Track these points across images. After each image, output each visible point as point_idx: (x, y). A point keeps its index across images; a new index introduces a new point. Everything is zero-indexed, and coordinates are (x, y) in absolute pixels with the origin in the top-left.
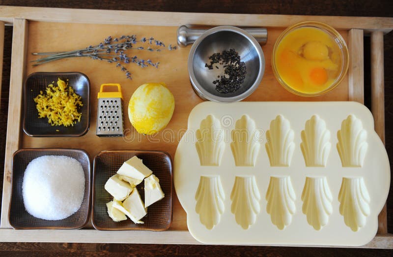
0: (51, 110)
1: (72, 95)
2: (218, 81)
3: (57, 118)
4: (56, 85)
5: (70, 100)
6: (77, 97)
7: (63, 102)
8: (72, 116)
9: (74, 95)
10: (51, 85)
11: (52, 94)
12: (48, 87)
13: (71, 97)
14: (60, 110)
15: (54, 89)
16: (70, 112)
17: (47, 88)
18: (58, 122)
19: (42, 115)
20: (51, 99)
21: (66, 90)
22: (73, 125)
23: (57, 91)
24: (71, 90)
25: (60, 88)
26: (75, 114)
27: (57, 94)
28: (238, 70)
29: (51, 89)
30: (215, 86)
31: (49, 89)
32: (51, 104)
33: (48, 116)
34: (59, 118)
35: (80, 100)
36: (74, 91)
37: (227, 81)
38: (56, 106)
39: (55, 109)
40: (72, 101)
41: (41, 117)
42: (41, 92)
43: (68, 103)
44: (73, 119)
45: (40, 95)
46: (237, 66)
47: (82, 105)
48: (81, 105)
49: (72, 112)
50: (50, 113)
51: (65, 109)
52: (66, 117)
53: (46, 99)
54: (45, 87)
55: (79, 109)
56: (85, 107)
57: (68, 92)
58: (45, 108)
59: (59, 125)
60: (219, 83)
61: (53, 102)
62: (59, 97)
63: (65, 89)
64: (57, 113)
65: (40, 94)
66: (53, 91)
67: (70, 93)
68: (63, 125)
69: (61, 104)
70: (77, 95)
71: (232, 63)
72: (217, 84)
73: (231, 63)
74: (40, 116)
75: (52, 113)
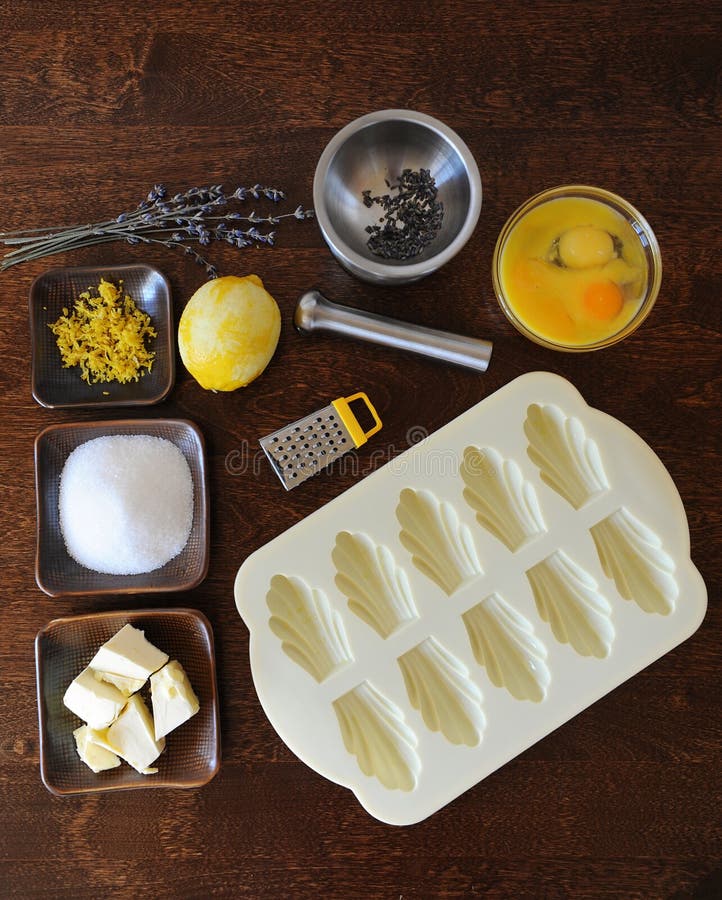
0: (89, 349)
1: (131, 313)
2: (377, 228)
3: (102, 365)
4: (96, 295)
5: (129, 326)
6: (143, 318)
7: (114, 330)
8: (135, 359)
9: (137, 313)
10: (85, 295)
11: (88, 313)
12: (78, 299)
13: (131, 319)
14: (107, 349)
15: (91, 302)
16: (130, 351)
17: (77, 302)
18: (105, 374)
19: (70, 360)
20: (87, 325)
21: (119, 303)
22: (137, 380)
23: (100, 306)
24: (128, 303)
25: (106, 300)
26: (140, 354)
27: (101, 313)
28: (425, 217)
29: (86, 302)
30: (367, 236)
31: (81, 303)
32: (88, 336)
33: (82, 364)
34: (107, 365)
35: (151, 325)
36: (136, 305)
37: (397, 234)
38: (99, 339)
39: (96, 346)
40: (132, 327)
41: (67, 366)
42: (65, 311)
43: (124, 333)
44: (138, 365)
45: (62, 318)
46: (427, 208)
47: (155, 335)
48: (152, 334)
49: (134, 352)
50: (86, 355)
51: (119, 346)
52: (123, 363)
53: (77, 325)
54: (72, 299)
55: (148, 343)
56: (162, 338)
57: (122, 307)
58: (76, 345)
59: (108, 380)
60: (379, 233)
61: (92, 331)
62: (105, 319)
63: (117, 302)
64: (101, 355)
65: (62, 314)
66: (91, 308)
67: (127, 310)
68: (116, 379)
69: (109, 335)
70: (144, 312)
71: (418, 200)
72: (374, 234)
73: (416, 199)
74: (65, 363)
75: (91, 356)
